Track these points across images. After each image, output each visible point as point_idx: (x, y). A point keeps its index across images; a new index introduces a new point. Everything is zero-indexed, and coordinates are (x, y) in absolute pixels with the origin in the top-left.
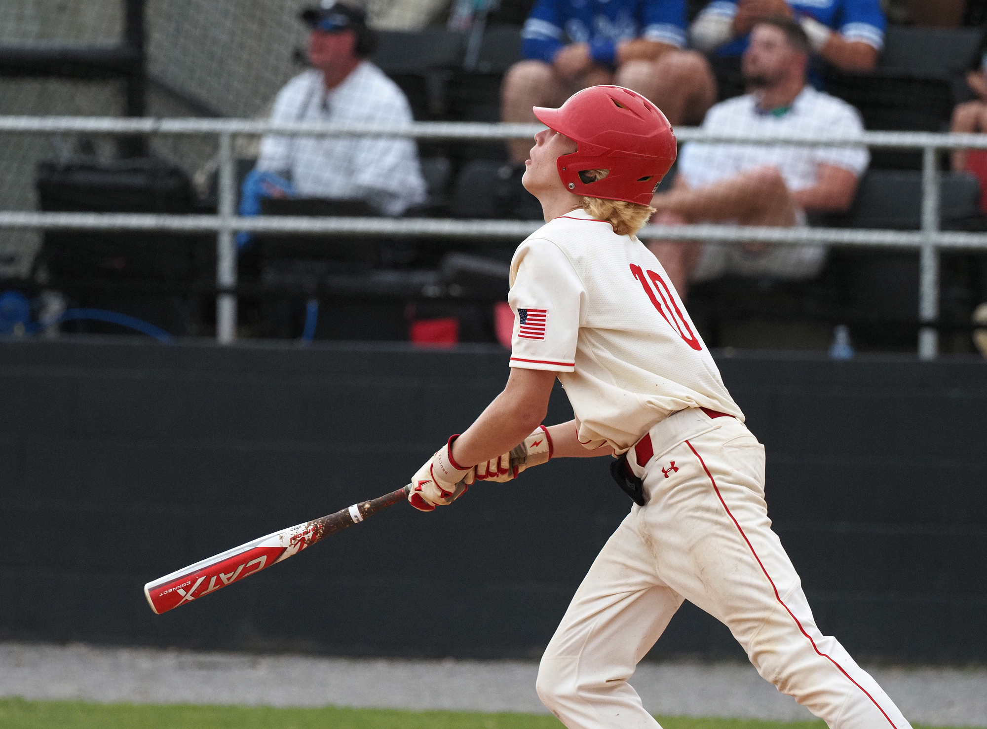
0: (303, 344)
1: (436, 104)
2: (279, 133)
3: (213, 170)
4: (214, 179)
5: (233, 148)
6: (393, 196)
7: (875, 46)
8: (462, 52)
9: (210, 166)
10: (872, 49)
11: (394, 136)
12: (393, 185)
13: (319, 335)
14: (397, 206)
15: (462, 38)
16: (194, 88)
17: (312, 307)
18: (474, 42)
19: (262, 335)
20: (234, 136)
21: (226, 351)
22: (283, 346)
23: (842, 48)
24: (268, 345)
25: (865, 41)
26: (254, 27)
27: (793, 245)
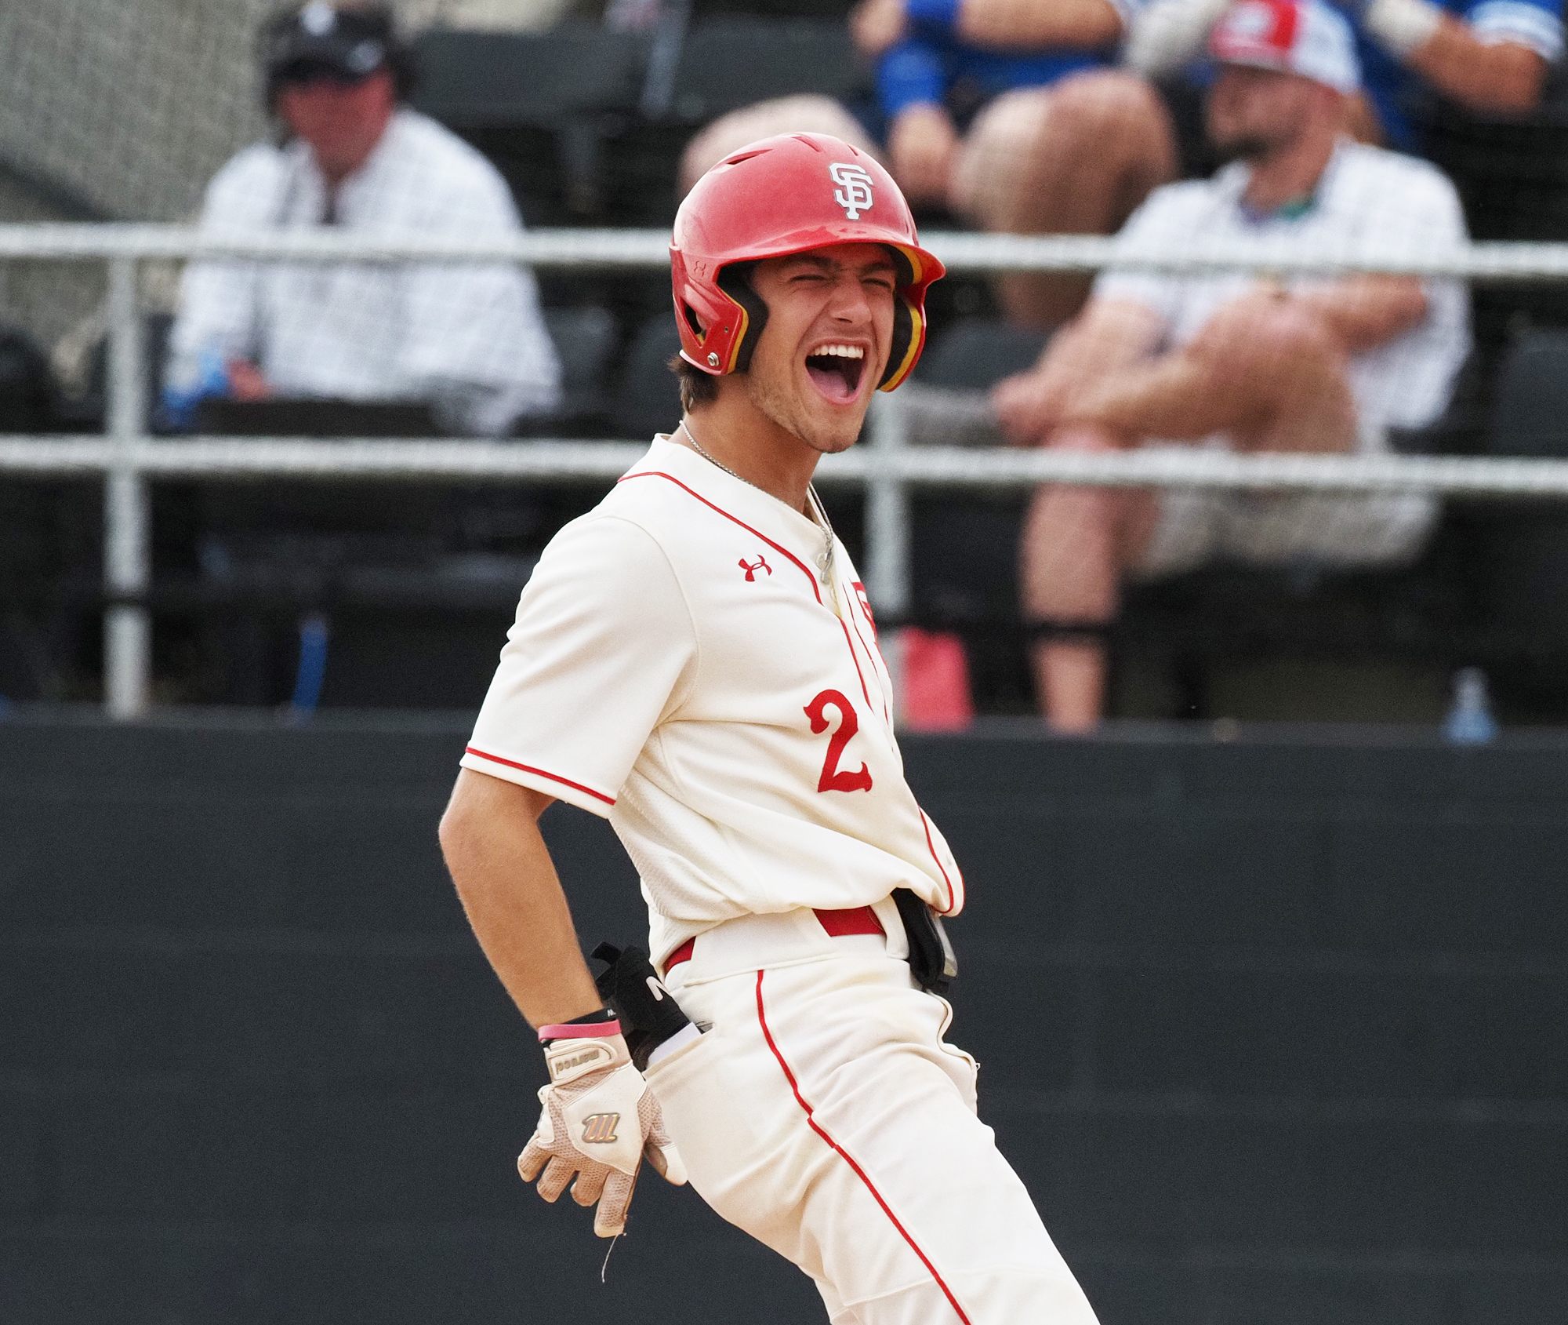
0: (295, 718)
1: (583, 192)
2: (243, 258)
3: (97, 338)
4: (99, 358)
5: (139, 289)
6: (490, 391)
7: (1545, 53)
8: (637, 77)
9: (87, 330)
10: (1539, 59)
11: (486, 261)
12: (491, 368)
13: (331, 697)
14: (496, 414)
15: (637, 45)
16: (54, 159)
17: (314, 633)
18: (663, 56)
19: (204, 698)
20: (142, 263)
21: (127, 732)
22: (250, 722)
23: (1472, 57)
24: (218, 720)
25: (1520, 40)
26: (187, 25)
27: (1361, 494)
